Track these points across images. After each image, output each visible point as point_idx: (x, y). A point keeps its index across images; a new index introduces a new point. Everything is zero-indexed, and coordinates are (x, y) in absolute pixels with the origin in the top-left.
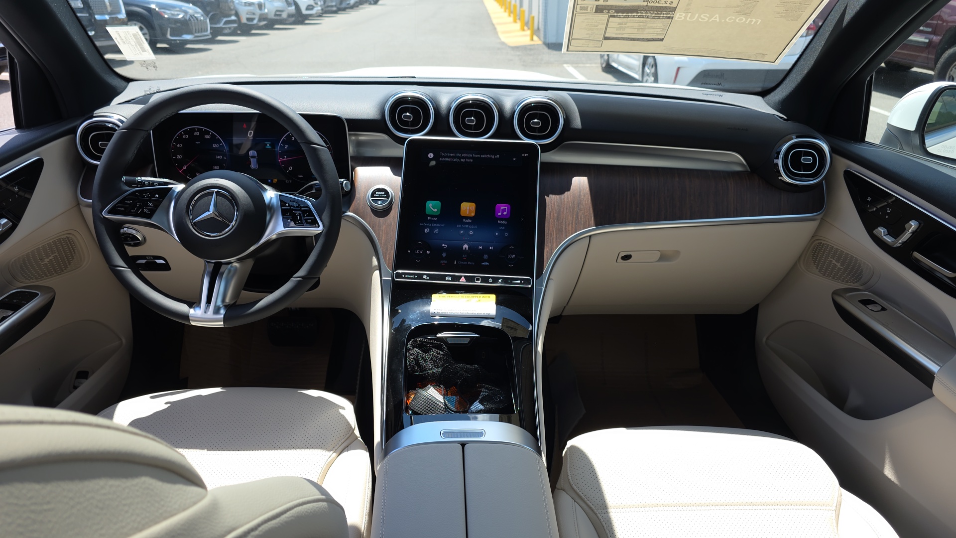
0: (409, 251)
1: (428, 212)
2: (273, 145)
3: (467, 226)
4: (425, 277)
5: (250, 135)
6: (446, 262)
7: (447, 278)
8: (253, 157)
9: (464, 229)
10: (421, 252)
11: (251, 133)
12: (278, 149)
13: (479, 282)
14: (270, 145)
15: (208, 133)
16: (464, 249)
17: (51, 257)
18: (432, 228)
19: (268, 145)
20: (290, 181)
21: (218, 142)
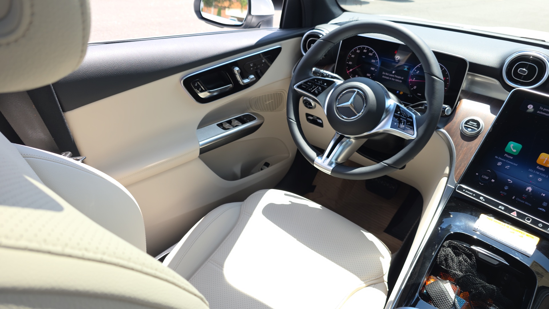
0: (477, 174)
1: (507, 149)
2: (409, 69)
3: (538, 173)
4: (481, 198)
5: (397, 59)
6: (505, 194)
7: (500, 207)
9: (535, 174)
10: (487, 178)
12: (411, 72)
13: (529, 222)
15: (371, 52)
16: (527, 190)
17: (270, 101)
18: (504, 164)
19: (406, 68)
20: (411, 96)
21: (376, 59)
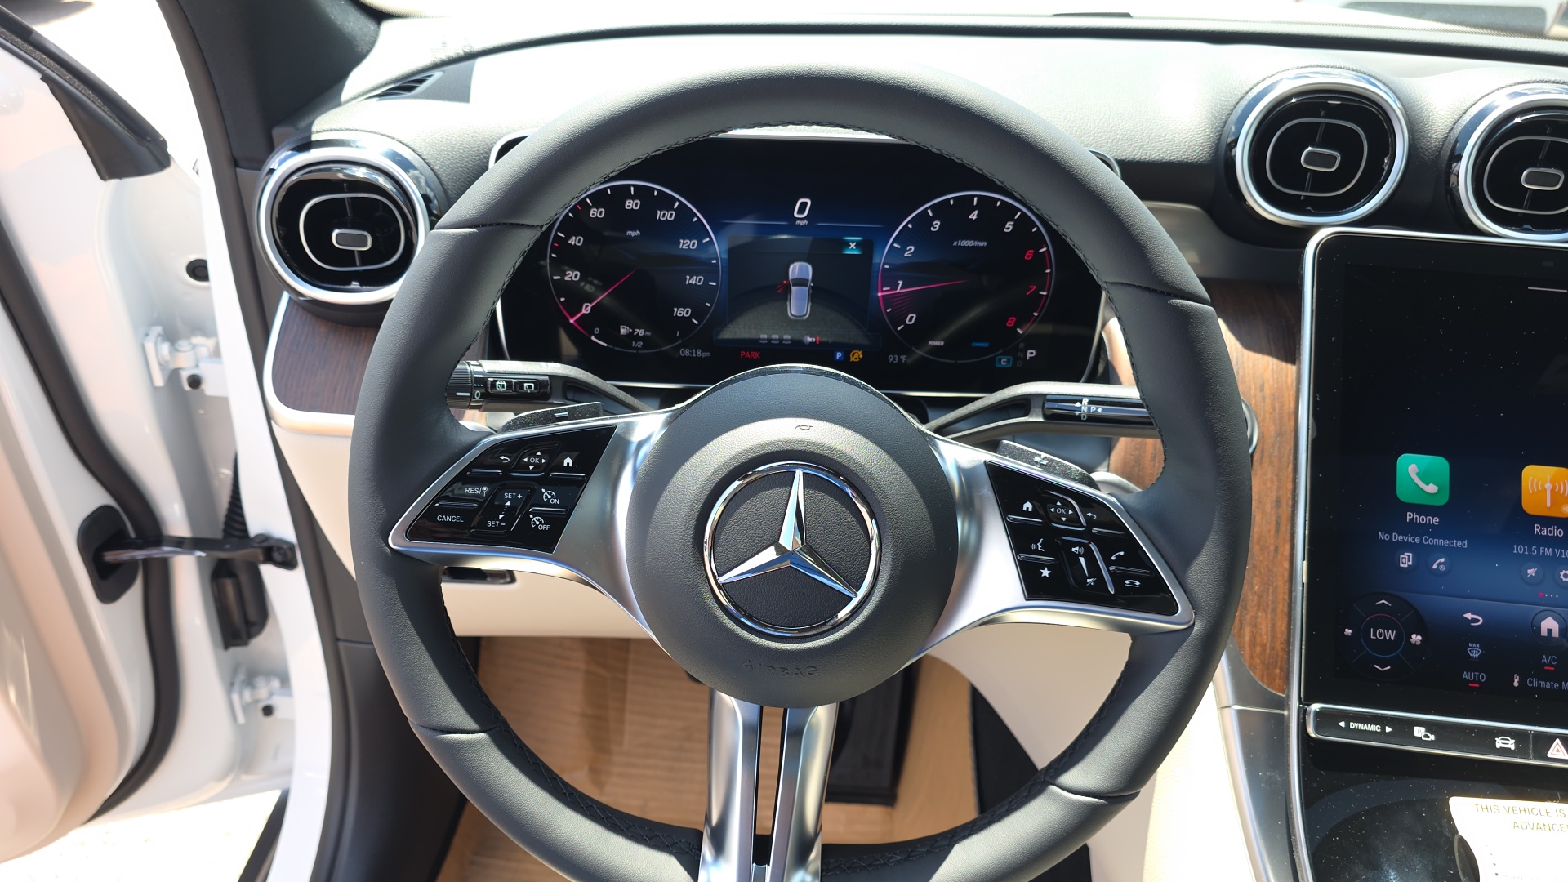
0: (1348, 632)
1: (1403, 493)
2: (867, 247)
3: (1549, 552)
4: (1419, 732)
5: (801, 211)
6: (1482, 677)
7: (1500, 743)
8: (800, 282)
9: (1539, 560)
10: (1391, 635)
11: (804, 205)
12: (881, 258)
14: (858, 244)
15: (666, 202)
16: (1544, 633)
18: (1421, 552)
19: (853, 246)
20: (905, 357)
21: (698, 232)
